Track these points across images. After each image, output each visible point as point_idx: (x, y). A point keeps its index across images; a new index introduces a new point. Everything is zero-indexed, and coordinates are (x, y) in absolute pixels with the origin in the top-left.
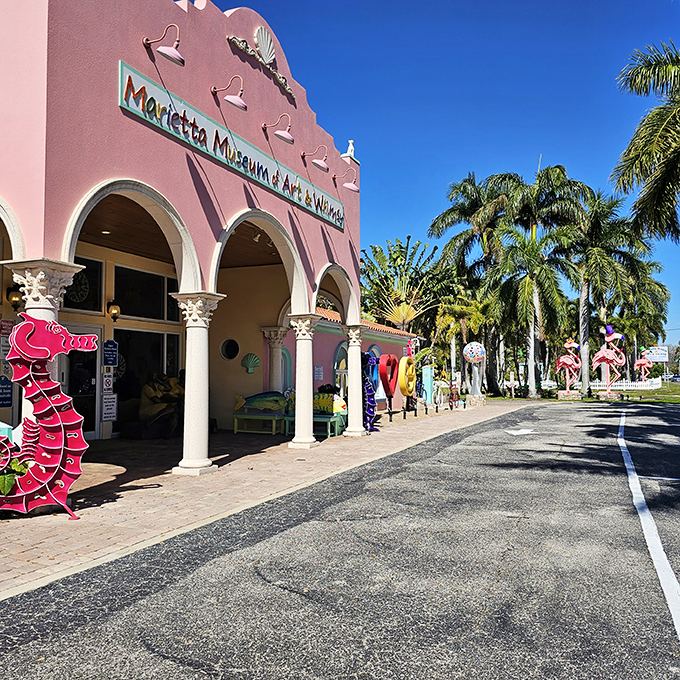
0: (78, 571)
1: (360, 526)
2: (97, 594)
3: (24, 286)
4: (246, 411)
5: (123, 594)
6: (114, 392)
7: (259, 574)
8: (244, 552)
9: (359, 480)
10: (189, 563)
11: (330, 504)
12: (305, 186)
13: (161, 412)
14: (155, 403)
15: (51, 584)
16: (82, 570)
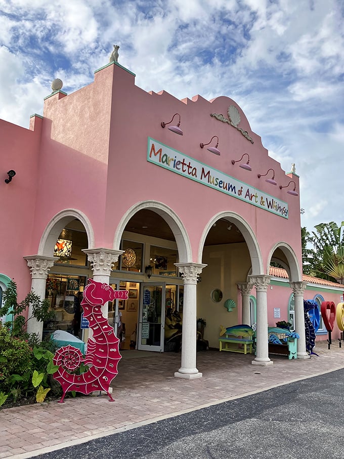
0: (105, 435)
1: (284, 426)
2: (112, 451)
3: (92, 263)
4: (227, 337)
5: (126, 454)
6: (148, 321)
7: (209, 452)
8: (203, 435)
9: (294, 391)
10: (168, 438)
11: (268, 407)
12: (260, 194)
13: (174, 335)
14: (171, 328)
15: (89, 442)
16: (107, 435)
